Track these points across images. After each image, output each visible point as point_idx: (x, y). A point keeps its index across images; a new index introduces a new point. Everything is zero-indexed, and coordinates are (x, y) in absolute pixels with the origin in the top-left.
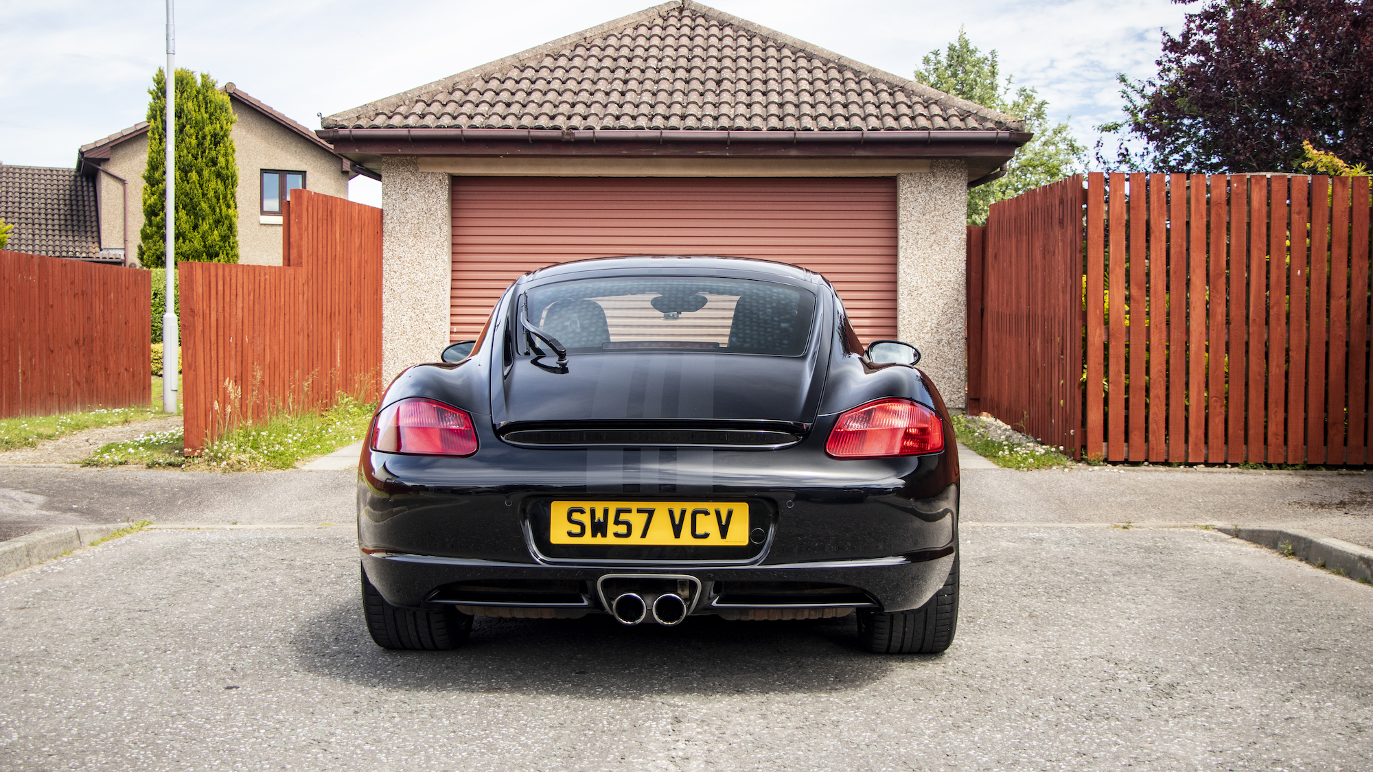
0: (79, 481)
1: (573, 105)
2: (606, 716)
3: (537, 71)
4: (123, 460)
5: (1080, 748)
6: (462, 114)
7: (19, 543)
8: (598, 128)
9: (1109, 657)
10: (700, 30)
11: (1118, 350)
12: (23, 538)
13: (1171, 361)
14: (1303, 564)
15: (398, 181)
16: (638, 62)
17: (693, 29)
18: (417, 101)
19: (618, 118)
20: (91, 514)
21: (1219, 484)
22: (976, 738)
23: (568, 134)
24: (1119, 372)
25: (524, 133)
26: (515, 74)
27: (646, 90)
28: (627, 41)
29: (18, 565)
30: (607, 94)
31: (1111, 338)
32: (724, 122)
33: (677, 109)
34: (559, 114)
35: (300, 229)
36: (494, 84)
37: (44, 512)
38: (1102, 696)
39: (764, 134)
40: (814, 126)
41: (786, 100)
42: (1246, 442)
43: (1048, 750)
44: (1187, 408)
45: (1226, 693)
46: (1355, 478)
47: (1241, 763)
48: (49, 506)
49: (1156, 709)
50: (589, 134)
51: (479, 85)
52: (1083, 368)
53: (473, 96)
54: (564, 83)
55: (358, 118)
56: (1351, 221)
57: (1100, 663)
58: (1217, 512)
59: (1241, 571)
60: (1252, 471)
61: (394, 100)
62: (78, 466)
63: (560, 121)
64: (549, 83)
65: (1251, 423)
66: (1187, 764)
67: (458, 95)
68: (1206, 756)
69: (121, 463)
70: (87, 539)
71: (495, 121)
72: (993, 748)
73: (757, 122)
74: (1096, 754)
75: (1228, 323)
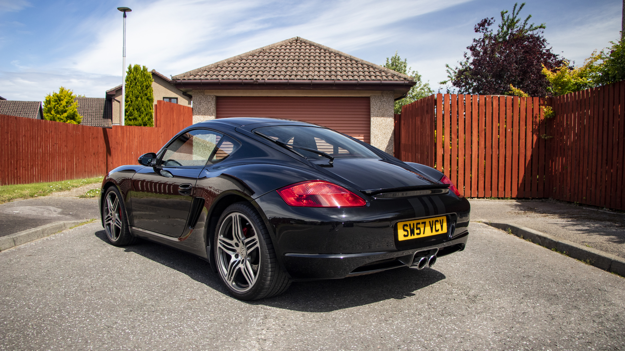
0: (76, 203)
1: (258, 72)
2: (235, 315)
3: (246, 61)
4: (93, 196)
5: (439, 332)
6: (220, 75)
7: (39, 228)
8: (266, 80)
9: (449, 282)
10: (303, 47)
11: (447, 157)
12: (41, 227)
13: (466, 161)
14: (516, 237)
15: (198, 98)
16: (281, 57)
17: (300, 47)
18: (205, 71)
19: (273, 76)
20: (76, 216)
21: (482, 205)
22: (394, 327)
23: (256, 81)
24: (448, 164)
25: (241, 81)
26: (239, 61)
27: (284, 67)
28: (278, 50)
29: (38, 237)
30: (270, 68)
31: (445, 153)
32: (310, 77)
33: (294, 73)
34: (253, 75)
35: (160, 114)
36: (231, 65)
37: (59, 215)
38: (447, 303)
39: (324, 81)
40: (341, 79)
41: (332, 70)
42: (491, 190)
43: (425, 334)
44: (471, 178)
45: (497, 300)
46: (528, 203)
47: (508, 339)
48: (62, 213)
49: (470, 310)
50: (263, 81)
51: (226, 65)
52: (435, 163)
53: (224, 69)
54: (255, 64)
55: (184, 76)
56: (526, 112)
57: (445, 285)
58: (483, 216)
59: (494, 240)
60: (493, 200)
61: (197, 70)
62: (78, 198)
63: (253, 77)
64: (250, 64)
65: (493, 183)
66: (486, 341)
67: (219, 69)
68: (493, 335)
69: (93, 197)
70: (68, 226)
71: (231, 77)
72: (402, 333)
73: (322, 77)
74: (447, 336)
75: (485, 148)
